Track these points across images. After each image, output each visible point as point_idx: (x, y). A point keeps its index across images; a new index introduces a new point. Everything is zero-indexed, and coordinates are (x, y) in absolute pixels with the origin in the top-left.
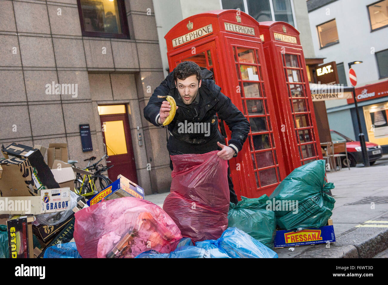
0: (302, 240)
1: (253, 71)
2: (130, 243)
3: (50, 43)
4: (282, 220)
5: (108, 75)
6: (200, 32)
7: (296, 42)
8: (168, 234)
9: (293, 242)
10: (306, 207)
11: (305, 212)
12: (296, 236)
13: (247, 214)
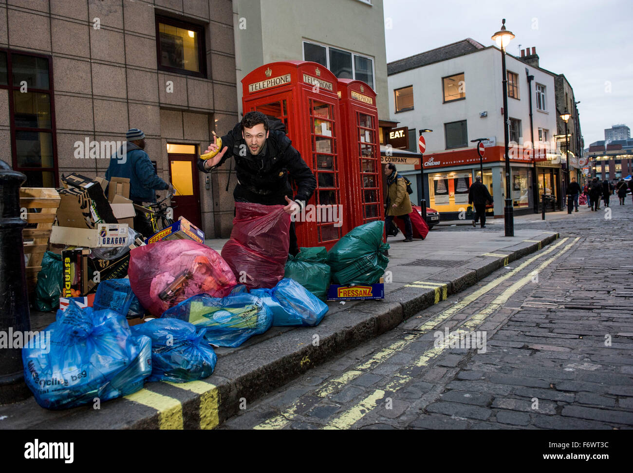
0: (354, 295)
1: (327, 127)
2: (184, 285)
3: (124, 73)
4: (337, 275)
5: (181, 113)
6: (278, 80)
7: (372, 103)
8: (222, 280)
9: (345, 297)
10: (361, 265)
11: (359, 269)
12: (348, 291)
13: (304, 267)
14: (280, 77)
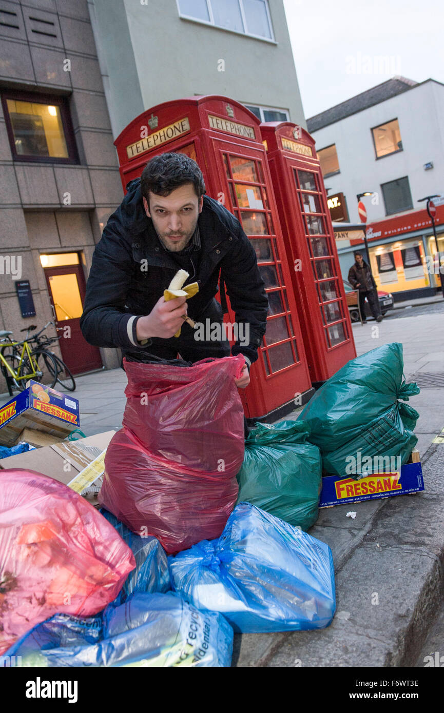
0: (367, 491)
1: (255, 194)
4: (332, 459)
5: (53, 216)
6: (170, 132)
7: (310, 154)
9: (351, 496)
10: (376, 436)
11: (373, 444)
12: (355, 485)
13: (270, 458)
14: (172, 126)
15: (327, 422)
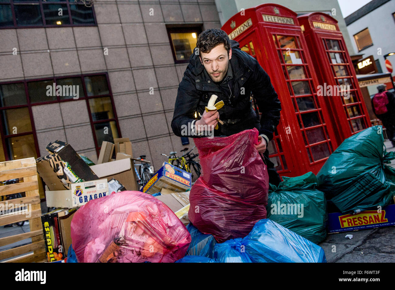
0: (362, 223)
1: (296, 55)
2: (116, 254)
3: (153, 72)
4: (335, 201)
6: (242, 28)
7: (335, 29)
8: (168, 239)
9: (351, 226)
10: (364, 184)
11: (362, 190)
12: (353, 219)
13: (290, 197)
14: (243, 25)
15: (328, 176)
